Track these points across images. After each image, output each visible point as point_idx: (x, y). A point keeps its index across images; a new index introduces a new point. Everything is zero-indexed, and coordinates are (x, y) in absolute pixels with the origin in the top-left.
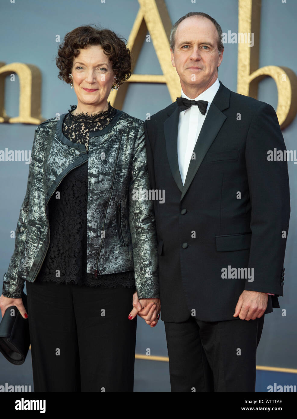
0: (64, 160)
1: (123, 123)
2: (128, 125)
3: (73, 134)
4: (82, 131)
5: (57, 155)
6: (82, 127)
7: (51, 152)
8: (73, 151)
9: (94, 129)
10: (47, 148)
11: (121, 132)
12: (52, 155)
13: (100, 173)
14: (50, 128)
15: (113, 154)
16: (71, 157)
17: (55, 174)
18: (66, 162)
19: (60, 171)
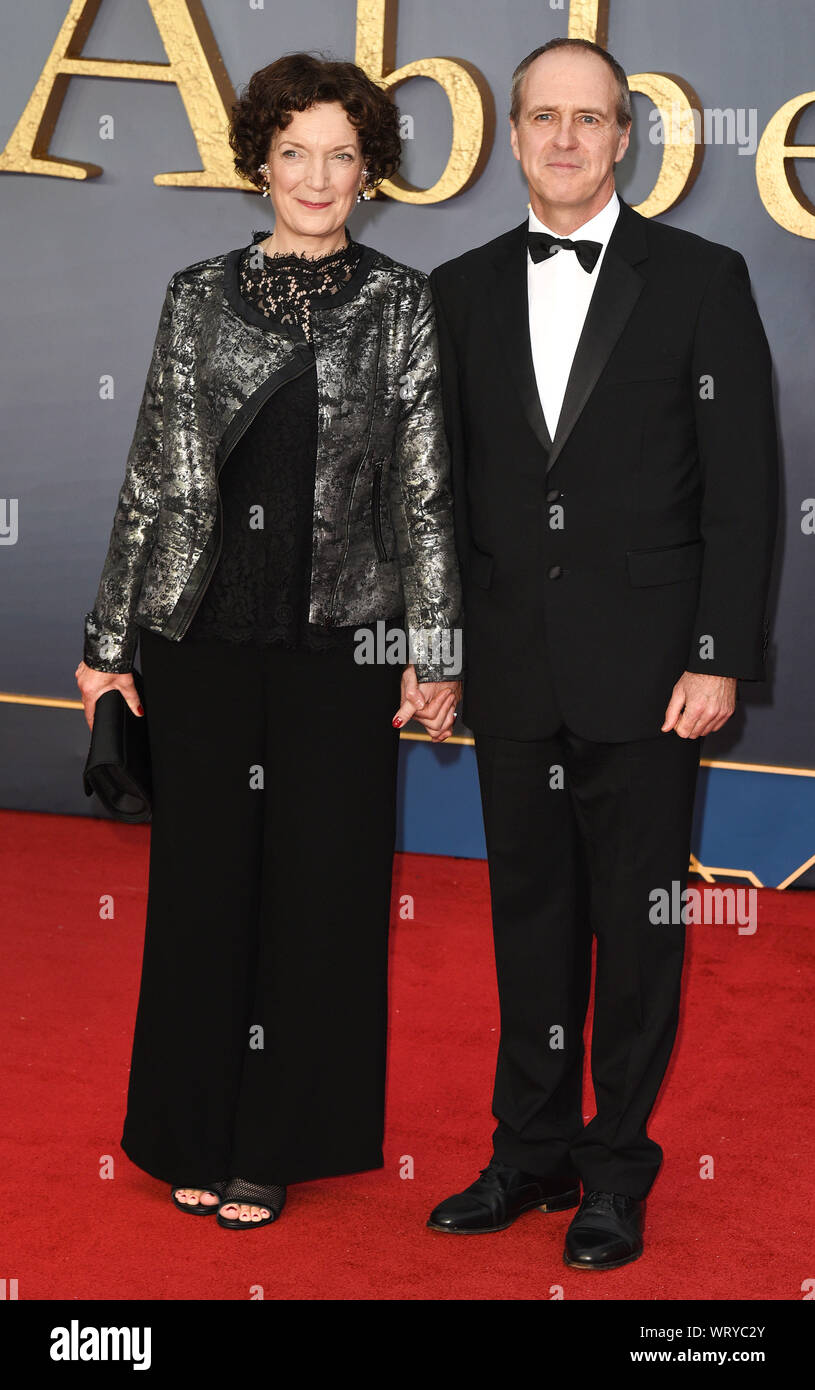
0: (257, 361)
1: (380, 279)
2: (396, 283)
3: (270, 299)
4: (290, 294)
5: (237, 349)
6: (292, 285)
7: (218, 343)
8: (275, 341)
9: (320, 291)
10: (201, 329)
11: (381, 299)
12: (225, 350)
13: (345, 395)
14: (206, 283)
15: (368, 350)
16: (273, 356)
17: (238, 394)
18: (261, 367)
19: (250, 390)
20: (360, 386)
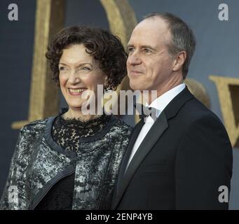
0: (53, 167)
1: (117, 130)
3: (63, 140)
4: (72, 137)
5: (45, 161)
6: (73, 133)
7: (38, 157)
8: (63, 158)
9: (86, 136)
10: (32, 151)
11: (114, 139)
12: (39, 161)
13: (88, 182)
14: (37, 130)
15: (104, 162)
16: (60, 165)
17: (42, 181)
18: (54, 169)
19: (48, 179)
20: (97, 177)
